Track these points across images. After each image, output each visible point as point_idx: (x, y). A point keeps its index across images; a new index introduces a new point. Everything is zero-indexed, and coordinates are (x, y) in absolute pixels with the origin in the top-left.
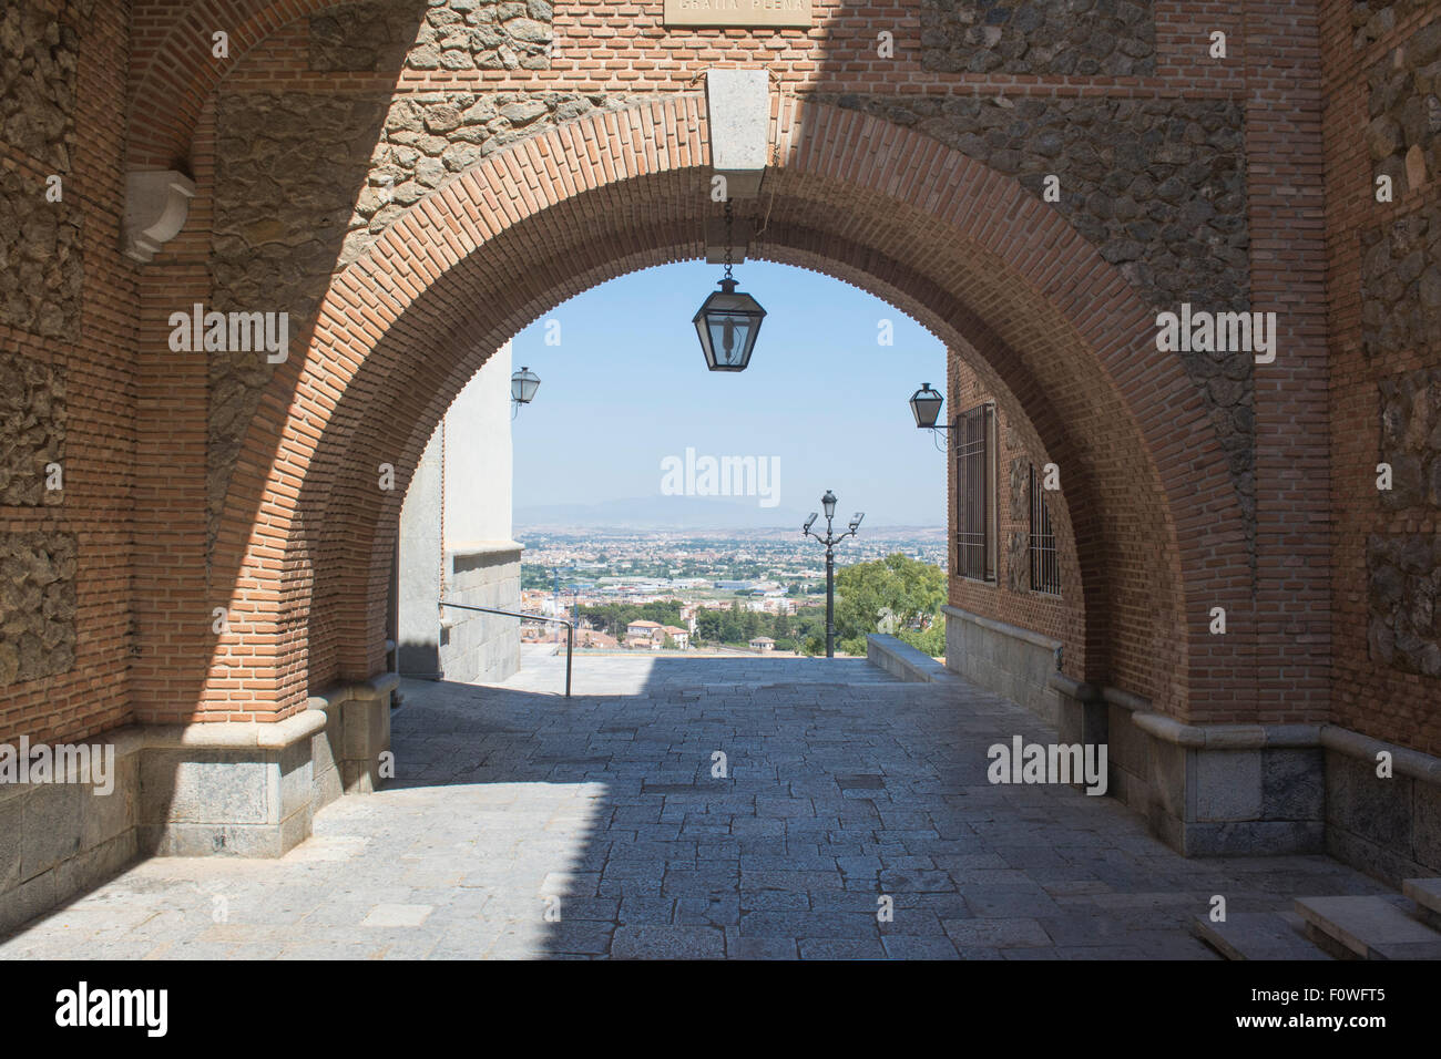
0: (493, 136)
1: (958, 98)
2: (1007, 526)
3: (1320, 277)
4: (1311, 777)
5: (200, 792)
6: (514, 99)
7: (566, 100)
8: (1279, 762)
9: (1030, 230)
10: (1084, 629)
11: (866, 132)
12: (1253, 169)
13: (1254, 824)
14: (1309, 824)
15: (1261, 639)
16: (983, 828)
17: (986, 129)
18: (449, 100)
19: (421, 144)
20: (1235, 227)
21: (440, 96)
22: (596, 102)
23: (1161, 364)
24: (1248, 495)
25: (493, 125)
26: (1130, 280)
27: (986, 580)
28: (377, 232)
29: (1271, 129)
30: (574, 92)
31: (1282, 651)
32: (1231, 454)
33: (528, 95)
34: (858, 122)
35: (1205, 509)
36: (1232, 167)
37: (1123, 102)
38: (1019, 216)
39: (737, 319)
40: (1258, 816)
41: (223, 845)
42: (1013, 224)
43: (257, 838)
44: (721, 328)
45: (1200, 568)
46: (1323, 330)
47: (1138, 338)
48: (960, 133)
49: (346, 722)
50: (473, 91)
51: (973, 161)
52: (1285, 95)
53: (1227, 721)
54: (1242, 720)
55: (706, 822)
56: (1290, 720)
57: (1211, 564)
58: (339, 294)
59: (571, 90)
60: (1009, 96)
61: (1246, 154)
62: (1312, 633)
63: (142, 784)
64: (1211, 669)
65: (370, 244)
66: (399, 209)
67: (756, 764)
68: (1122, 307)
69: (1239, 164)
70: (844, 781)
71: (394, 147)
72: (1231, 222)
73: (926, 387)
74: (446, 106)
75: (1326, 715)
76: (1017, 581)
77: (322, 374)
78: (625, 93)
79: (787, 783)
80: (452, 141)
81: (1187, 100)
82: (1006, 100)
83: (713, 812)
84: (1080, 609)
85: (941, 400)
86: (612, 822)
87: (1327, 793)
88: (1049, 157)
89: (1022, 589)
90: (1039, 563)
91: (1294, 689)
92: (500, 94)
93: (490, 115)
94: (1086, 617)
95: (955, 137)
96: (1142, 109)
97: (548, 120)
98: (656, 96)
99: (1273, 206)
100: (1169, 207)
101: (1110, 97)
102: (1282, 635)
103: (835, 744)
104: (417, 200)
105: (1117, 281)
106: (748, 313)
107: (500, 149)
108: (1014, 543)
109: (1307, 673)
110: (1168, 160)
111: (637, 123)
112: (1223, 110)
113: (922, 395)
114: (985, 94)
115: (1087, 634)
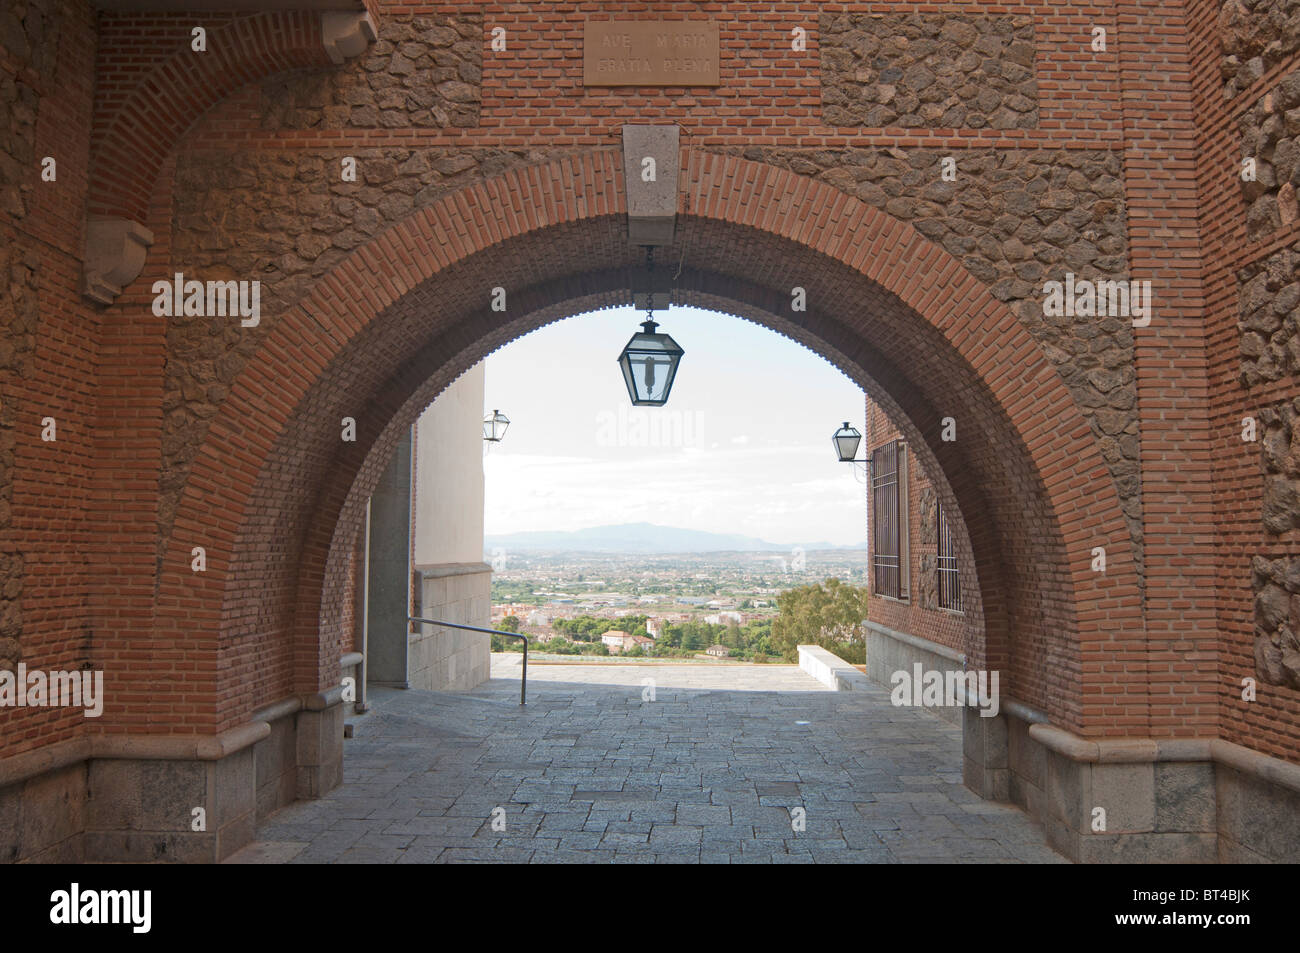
0: (425, 188)
1: (856, 150)
2: (919, 549)
3: (1199, 312)
4: (1203, 790)
5: (143, 801)
6: (445, 154)
7: (493, 154)
8: (1172, 775)
9: (925, 271)
10: (984, 646)
11: (770, 180)
12: (1132, 213)
13: (1148, 836)
14: (1202, 836)
15: (1152, 656)
16: (890, 837)
17: (882, 178)
18: (386, 155)
19: (359, 196)
20: (1117, 267)
21: (378, 152)
22: (521, 155)
23: (1050, 395)
24: (1137, 519)
25: (425, 177)
26: (1019, 317)
27: (900, 598)
28: (319, 276)
29: (1148, 176)
30: (500, 148)
31: (1171, 668)
32: (1119, 479)
33: (458, 150)
34: (762, 173)
35: (1094, 533)
36: (1113, 211)
37: (1009, 153)
38: (914, 258)
39: (657, 357)
40: (1152, 828)
41: (164, 851)
42: (908, 265)
43: (195, 845)
44: (643, 366)
45: (1090, 589)
46: (1203, 362)
47: (1028, 371)
48: (859, 182)
49: (299, 731)
50: (408, 146)
51: (870, 208)
52: (1160, 144)
53: (1120, 736)
54: (1134, 735)
55: (627, 829)
56: (1181, 735)
57: (1101, 586)
58: (282, 333)
59: (497, 145)
60: (903, 147)
61: (1126, 200)
62: (1200, 651)
63: (89, 793)
64: (1103, 686)
65: (311, 287)
66: (338, 255)
67: (682, 769)
68: (1013, 342)
69: (1120, 208)
70: (762, 788)
71: (335, 198)
72: (1112, 263)
73: (846, 426)
74: (382, 161)
75: (1216, 729)
76: (927, 598)
77: (264, 407)
78: (547, 148)
79: (709, 790)
80: (388, 192)
81: (1070, 150)
82: (900, 151)
83: (635, 819)
84: (980, 627)
85: (860, 437)
86: (539, 829)
87: (1219, 806)
88: (942, 203)
89: (932, 606)
90: (946, 583)
91: (1184, 705)
92: (433, 150)
93: (423, 169)
94: (987, 634)
95: (854, 185)
96: (1027, 159)
97: (476, 172)
98: (575, 151)
99: (1152, 247)
100: (1055, 248)
101: (997, 148)
102: (1171, 653)
103: (757, 751)
104: (355, 247)
105: (1008, 318)
106: (668, 352)
107: (431, 200)
108: (924, 565)
109: (1196, 690)
110: (1053, 205)
111: (557, 175)
112: (1103, 159)
113: (843, 433)
114: (881, 146)
115: (987, 650)
